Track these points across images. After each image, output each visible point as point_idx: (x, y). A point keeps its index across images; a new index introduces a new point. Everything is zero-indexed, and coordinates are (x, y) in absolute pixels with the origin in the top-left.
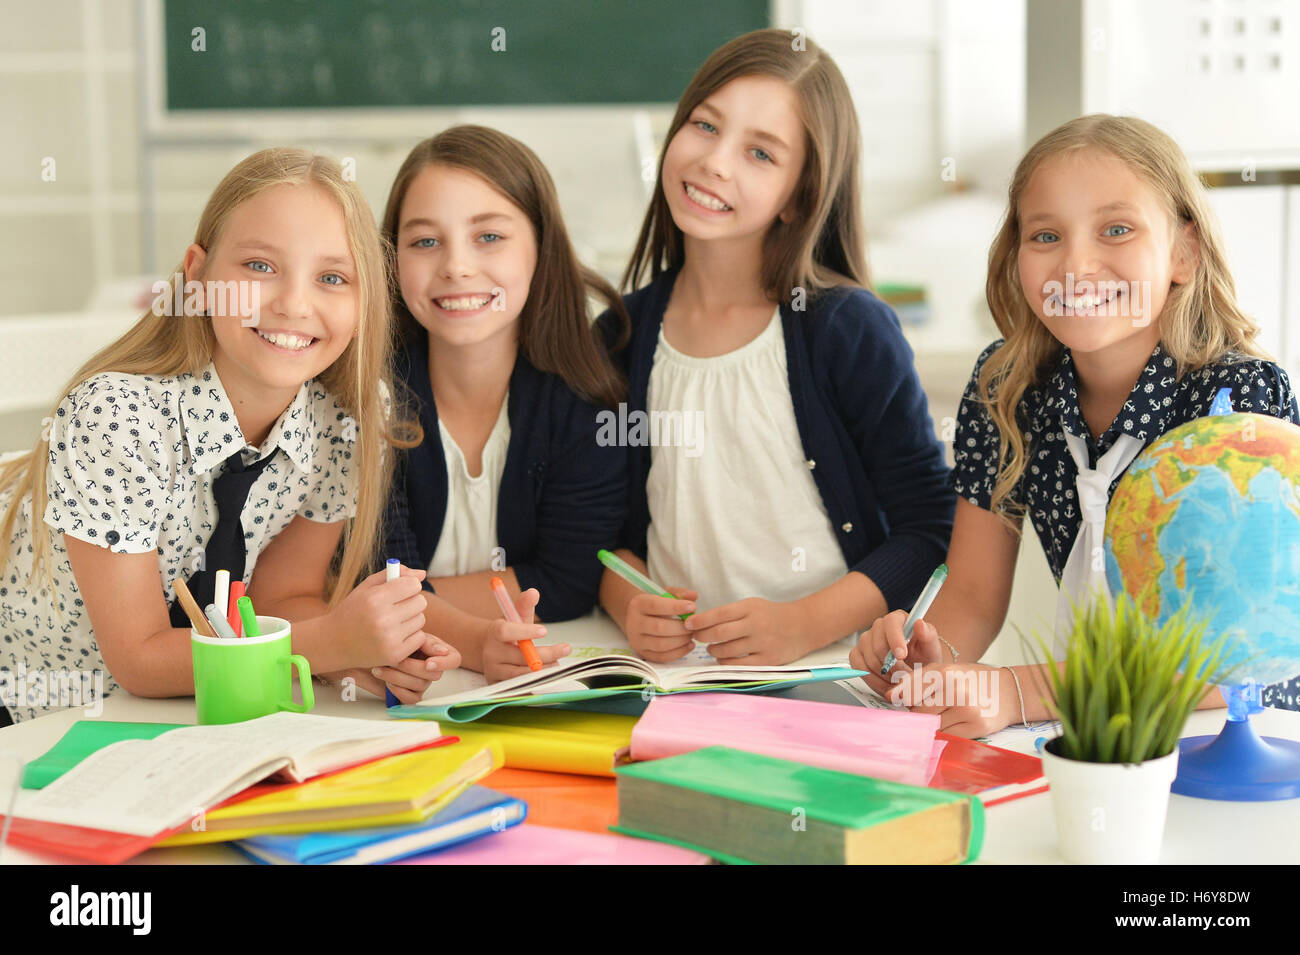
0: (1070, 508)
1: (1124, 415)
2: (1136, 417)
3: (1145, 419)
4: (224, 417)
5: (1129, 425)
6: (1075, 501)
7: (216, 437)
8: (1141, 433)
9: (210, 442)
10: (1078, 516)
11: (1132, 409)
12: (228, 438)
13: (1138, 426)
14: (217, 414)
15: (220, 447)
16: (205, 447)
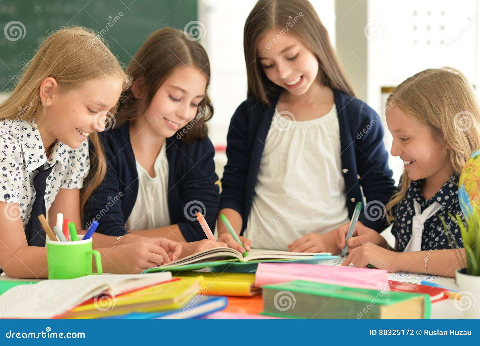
0: (408, 228)
1: (438, 194)
2: (443, 196)
3: (447, 198)
4: (40, 148)
5: (439, 199)
6: (411, 226)
7: (37, 156)
8: (444, 203)
9: (34, 158)
10: (411, 232)
11: (442, 192)
12: (42, 157)
13: (443, 200)
14: (38, 146)
15: (39, 161)
16: (32, 160)
